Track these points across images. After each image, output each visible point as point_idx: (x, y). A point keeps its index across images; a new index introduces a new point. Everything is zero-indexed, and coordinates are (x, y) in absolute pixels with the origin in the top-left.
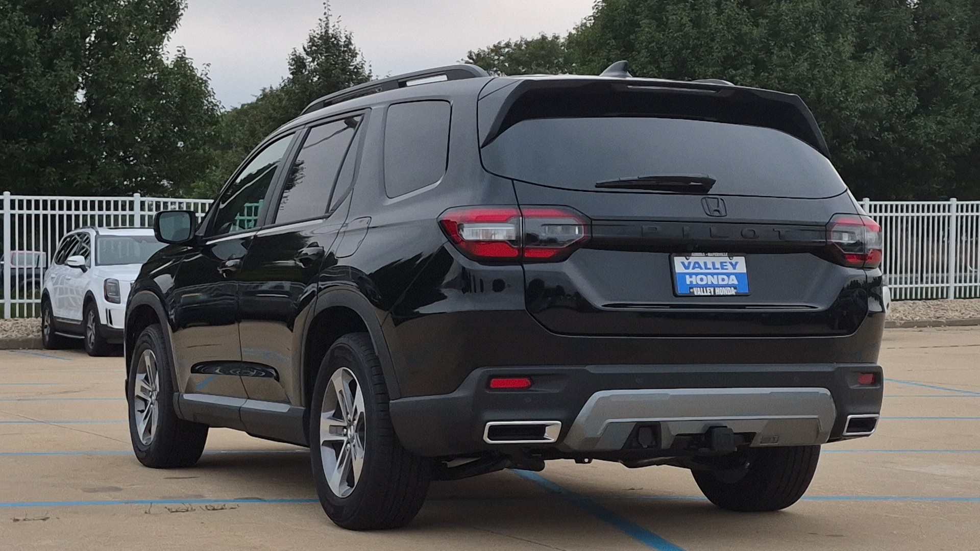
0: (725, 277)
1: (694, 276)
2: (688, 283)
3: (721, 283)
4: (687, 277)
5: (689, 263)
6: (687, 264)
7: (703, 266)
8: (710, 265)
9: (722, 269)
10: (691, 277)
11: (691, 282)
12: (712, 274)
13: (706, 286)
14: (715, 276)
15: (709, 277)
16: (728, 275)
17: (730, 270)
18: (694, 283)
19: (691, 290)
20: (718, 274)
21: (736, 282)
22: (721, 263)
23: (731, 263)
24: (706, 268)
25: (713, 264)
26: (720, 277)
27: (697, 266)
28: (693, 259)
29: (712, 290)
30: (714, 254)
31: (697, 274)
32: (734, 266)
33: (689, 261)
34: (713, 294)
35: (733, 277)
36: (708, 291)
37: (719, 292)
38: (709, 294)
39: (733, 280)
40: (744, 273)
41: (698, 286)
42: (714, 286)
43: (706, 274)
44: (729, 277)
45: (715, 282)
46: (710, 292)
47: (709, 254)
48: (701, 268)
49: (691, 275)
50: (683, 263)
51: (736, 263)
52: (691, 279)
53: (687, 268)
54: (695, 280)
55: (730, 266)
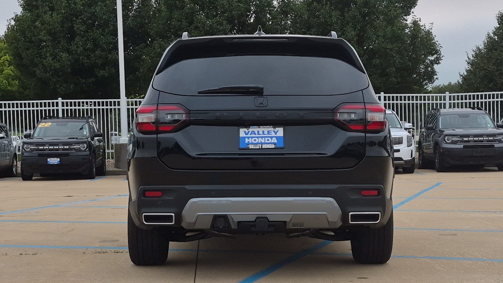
0: (270, 139)
1: (250, 139)
2: (247, 142)
3: (266, 141)
4: (246, 139)
5: (249, 132)
6: (247, 132)
7: (257, 133)
8: (261, 133)
9: (268, 134)
10: (248, 139)
11: (248, 142)
12: (262, 137)
14: (263, 139)
17: (273, 134)
19: (248, 146)
20: (265, 137)
21: (276, 141)
22: (268, 132)
23: (274, 131)
24: (258, 134)
25: (263, 132)
26: (266, 139)
27: (253, 133)
28: (251, 130)
30: (264, 127)
31: (252, 137)
32: (276, 133)
33: (249, 130)
34: (260, 148)
35: (274, 139)
36: (258, 146)
37: (264, 146)
38: (259, 148)
39: (275, 140)
41: (252, 143)
42: (262, 144)
43: (258, 137)
45: (263, 141)
46: (259, 147)
47: (261, 127)
48: (255, 134)
49: (248, 138)
50: (245, 132)
51: (277, 131)
52: (248, 140)
53: (246, 134)
54: (250, 140)
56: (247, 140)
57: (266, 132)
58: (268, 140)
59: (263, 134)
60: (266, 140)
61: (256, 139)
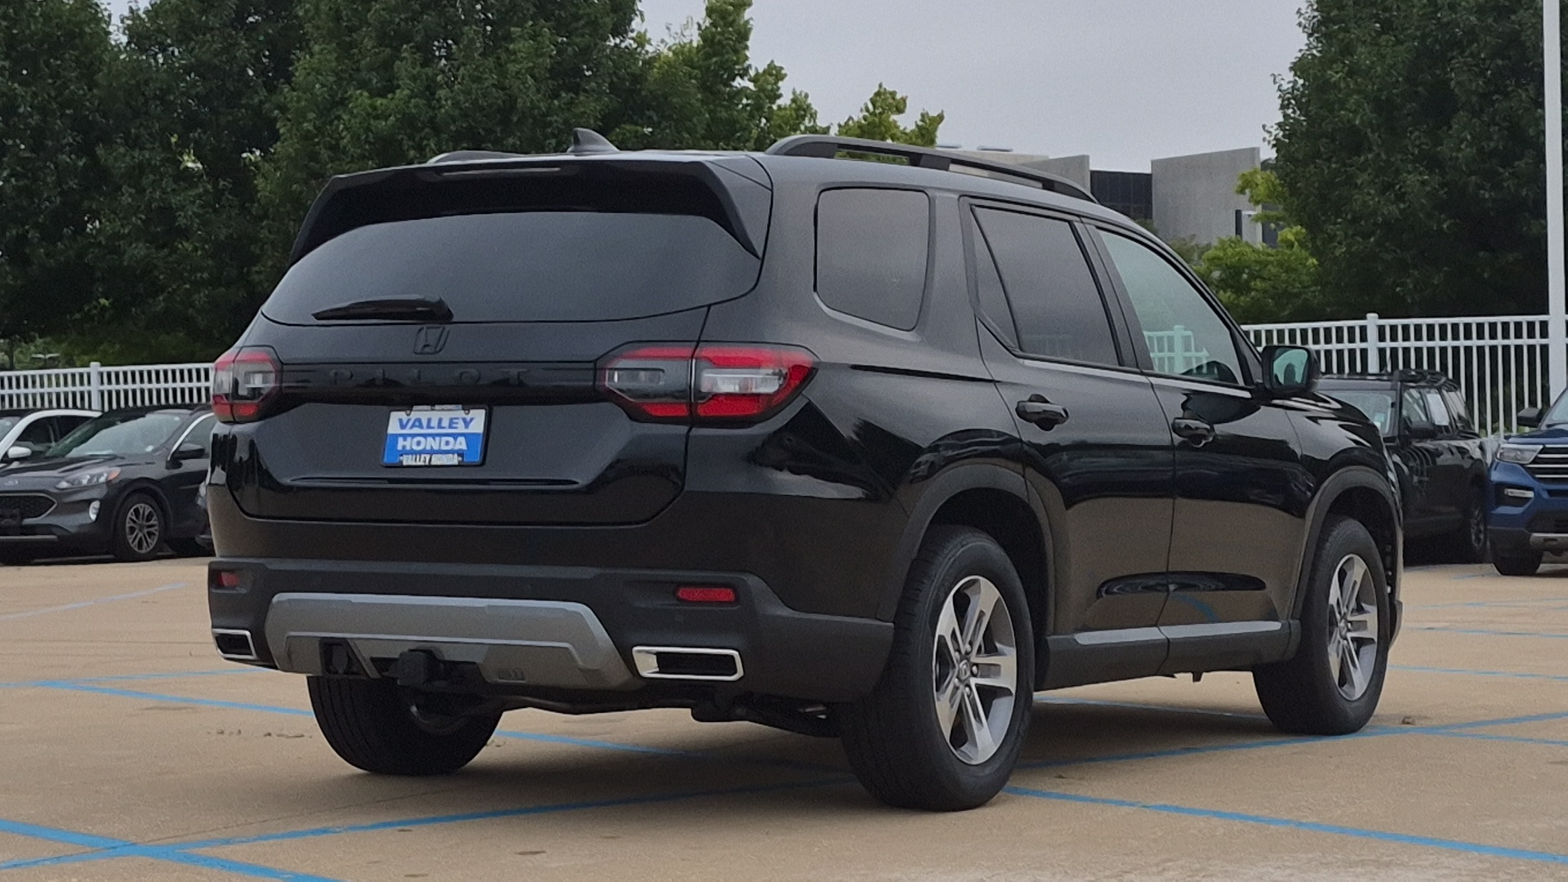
0: (451, 439)
1: (409, 439)
2: (400, 447)
3: (444, 448)
4: (400, 440)
5: (409, 421)
6: (405, 422)
7: (425, 423)
8: (434, 423)
9: (450, 427)
10: (405, 440)
11: (404, 447)
12: (434, 436)
13: (424, 452)
14: (437, 439)
15: (430, 439)
16: (455, 436)
17: (461, 429)
18: (408, 448)
21: (464, 447)
22: (451, 421)
23: (464, 420)
26: (445, 439)
27: (417, 424)
28: (414, 415)
29: (428, 457)
31: (413, 436)
32: (467, 424)
35: (462, 439)
37: (437, 460)
39: (461, 444)
40: (478, 434)
41: (412, 452)
42: (432, 452)
43: (425, 436)
44: (455, 439)
45: (436, 447)
46: (425, 461)
48: (421, 426)
49: (405, 436)
50: (401, 421)
51: (471, 420)
52: (405, 443)
53: (403, 427)
54: (409, 444)
55: (461, 424)
56: (401, 443)
57: (445, 423)
58: (447, 443)
59: (440, 426)
60: (443, 443)
61: (422, 439)
